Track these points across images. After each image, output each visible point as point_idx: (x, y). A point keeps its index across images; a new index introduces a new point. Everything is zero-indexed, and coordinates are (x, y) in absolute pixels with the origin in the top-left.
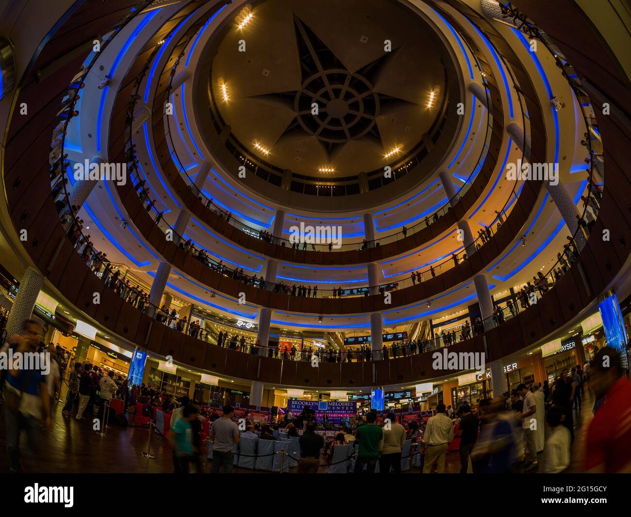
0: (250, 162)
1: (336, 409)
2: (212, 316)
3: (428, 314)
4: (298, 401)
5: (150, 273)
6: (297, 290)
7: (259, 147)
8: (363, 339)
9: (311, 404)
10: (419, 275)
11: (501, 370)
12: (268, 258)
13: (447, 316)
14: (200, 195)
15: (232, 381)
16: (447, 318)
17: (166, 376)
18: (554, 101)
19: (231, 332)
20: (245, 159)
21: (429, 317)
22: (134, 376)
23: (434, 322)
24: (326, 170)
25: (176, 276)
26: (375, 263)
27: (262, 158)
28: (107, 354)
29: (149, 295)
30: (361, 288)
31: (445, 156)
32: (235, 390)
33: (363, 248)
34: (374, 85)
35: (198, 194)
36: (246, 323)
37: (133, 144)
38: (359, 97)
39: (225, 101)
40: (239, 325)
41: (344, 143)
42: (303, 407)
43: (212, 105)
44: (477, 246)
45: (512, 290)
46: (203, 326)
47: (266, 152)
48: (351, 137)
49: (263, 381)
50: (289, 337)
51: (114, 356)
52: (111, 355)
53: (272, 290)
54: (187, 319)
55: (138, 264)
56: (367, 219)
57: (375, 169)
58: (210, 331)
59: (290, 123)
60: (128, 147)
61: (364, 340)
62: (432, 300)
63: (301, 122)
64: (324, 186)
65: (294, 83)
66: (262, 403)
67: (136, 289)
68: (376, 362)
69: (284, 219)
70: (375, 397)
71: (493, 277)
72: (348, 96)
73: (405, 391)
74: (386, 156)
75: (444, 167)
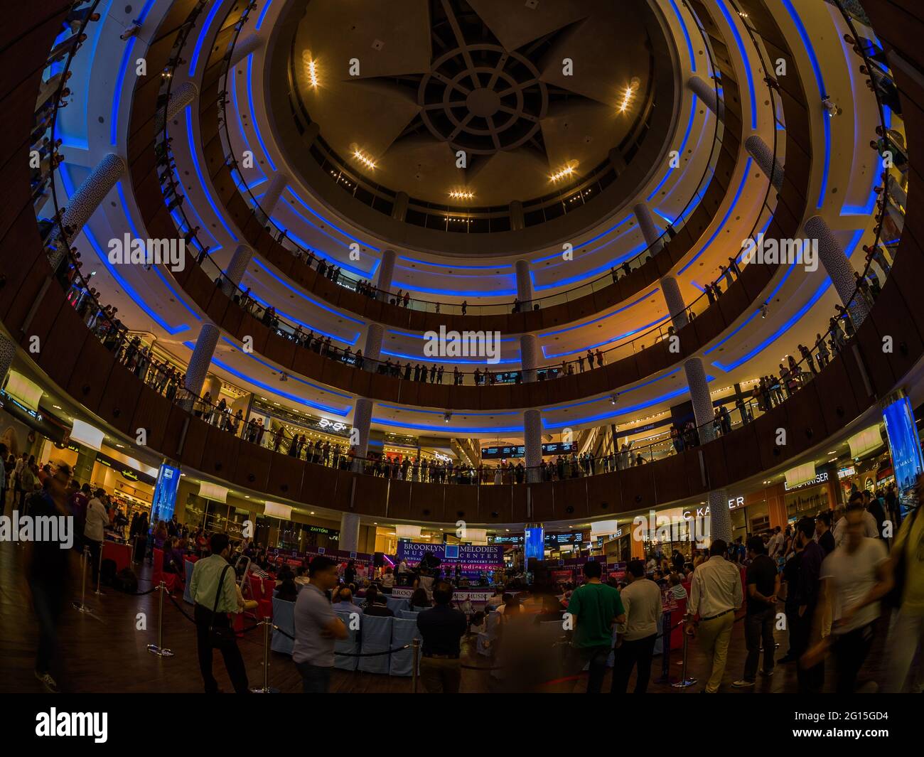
0: (347, 178)
1: (472, 558)
2: (282, 412)
3: (610, 416)
4: (414, 544)
5: (187, 344)
6: (413, 372)
7: (361, 157)
8: (511, 450)
9: (434, 548)
10: (599, 354)
11: (725, 504)
12: (369, 322)
13: (637, 421)
14: (268, 224)
15: (313, 513)
16: (638, 423)
17: (213, 506)
18: (826, 101)
19: (312, 436)
20: (338, 175)
21: (613, 420)
22: (161, 506)
23: (619, 429)
24: (461, 195)
25: (227, 348)
26: (532, 334)
27: (365, 174)
28: (122, 474)
29: (184, 376)
30: (509, 373)
31: (643, 182)
32: (316, 527)
33: (514, 311)
34: (541, 71)
35: (265, 222)
36: (334, 422)
37: (168, 138)
38: (517, 88)
39: (314, 86)
40: (323, 426)
41: (491, 156)
42: (421, 554)
43: (292, 91)
44: (690, 314)
45: (737, 387)
46: (269, 427)
47: (370, 164)
48: (502, 146)
49: (360, 513)
50: (398, 445)
51: (132, 477)
52: (128, 474)
53: (374, 371)
54: (244, 414)
55: (171, 331)
56: (521, 269)
57: (536, 197)
58: (279, 435)
59: (409, 122)
60: (160, 139)
61: (512, 452)
62: (619, 394)
63: (426, 120)
64: (457, 218)
65: (420, 62)
66: (358, 548)
67: (164, 366)
68: (533, 486)
69: (395, 265)
70: (531, 540)
71: (712, 364)
72: (501, 84)
73: (574, 532)
74: (553, 178)
75: (641, 198)
